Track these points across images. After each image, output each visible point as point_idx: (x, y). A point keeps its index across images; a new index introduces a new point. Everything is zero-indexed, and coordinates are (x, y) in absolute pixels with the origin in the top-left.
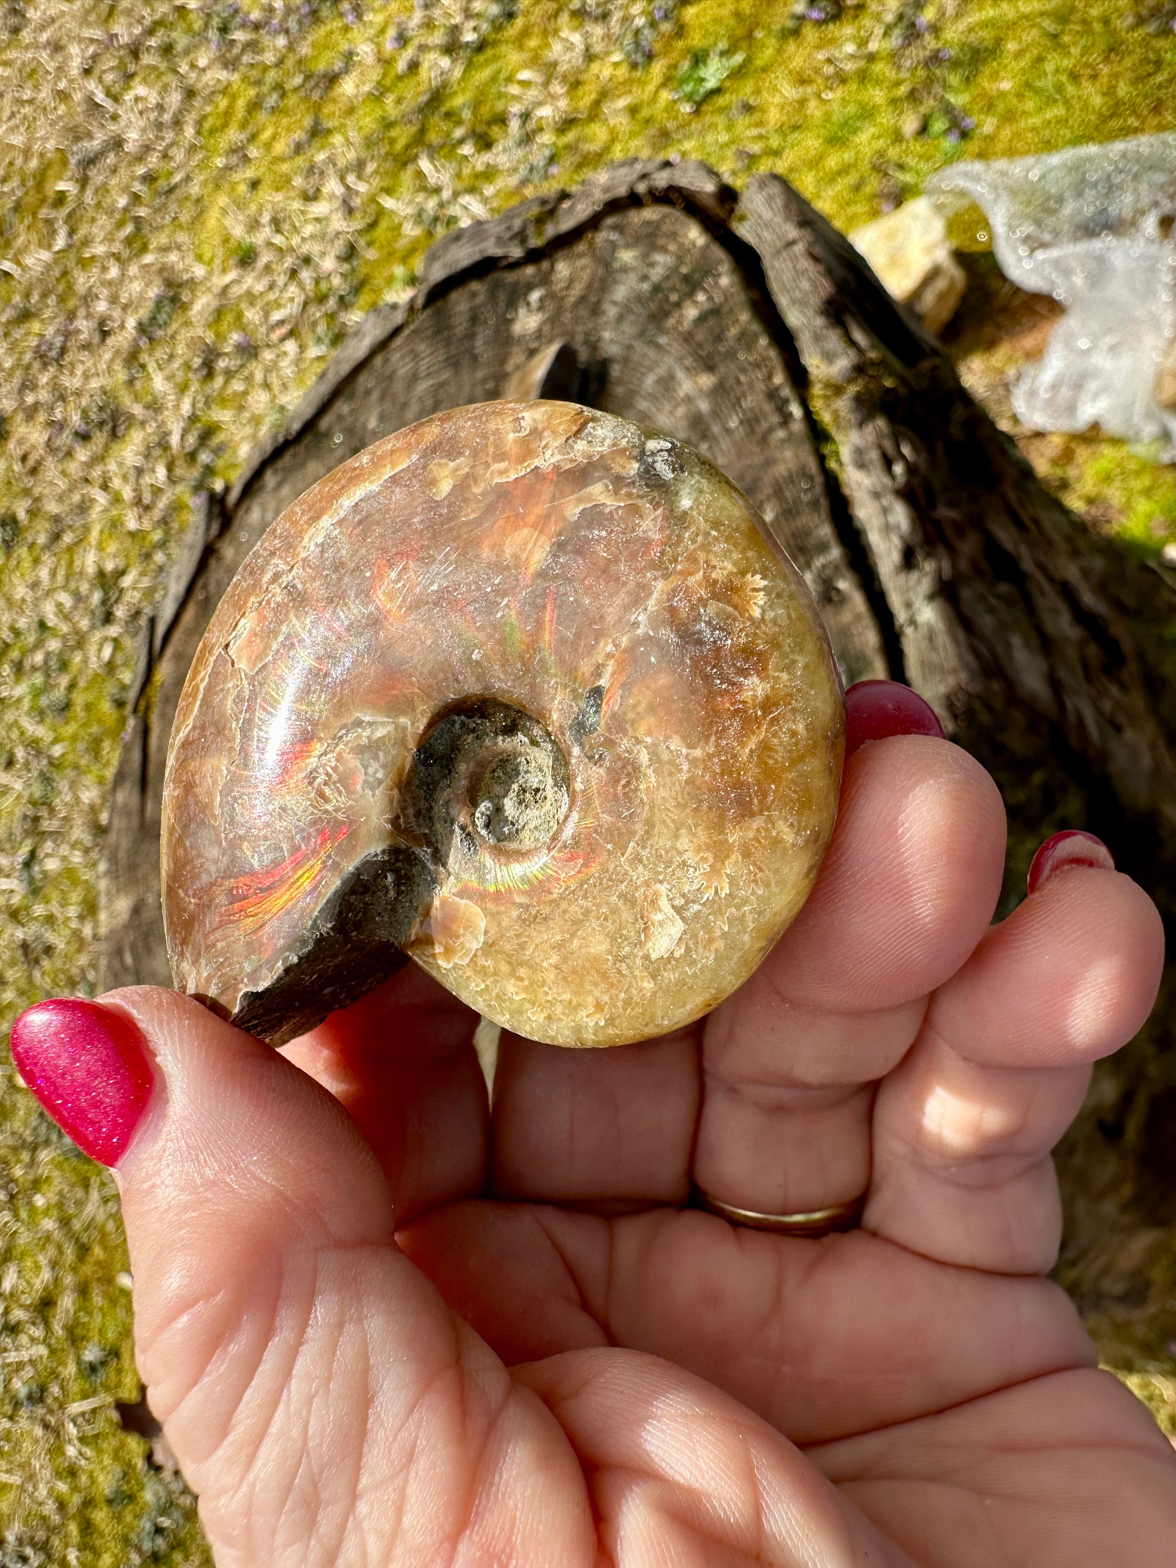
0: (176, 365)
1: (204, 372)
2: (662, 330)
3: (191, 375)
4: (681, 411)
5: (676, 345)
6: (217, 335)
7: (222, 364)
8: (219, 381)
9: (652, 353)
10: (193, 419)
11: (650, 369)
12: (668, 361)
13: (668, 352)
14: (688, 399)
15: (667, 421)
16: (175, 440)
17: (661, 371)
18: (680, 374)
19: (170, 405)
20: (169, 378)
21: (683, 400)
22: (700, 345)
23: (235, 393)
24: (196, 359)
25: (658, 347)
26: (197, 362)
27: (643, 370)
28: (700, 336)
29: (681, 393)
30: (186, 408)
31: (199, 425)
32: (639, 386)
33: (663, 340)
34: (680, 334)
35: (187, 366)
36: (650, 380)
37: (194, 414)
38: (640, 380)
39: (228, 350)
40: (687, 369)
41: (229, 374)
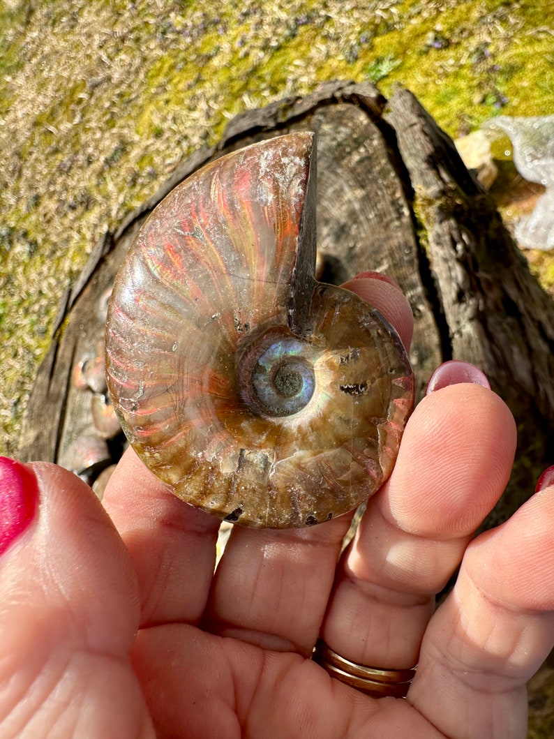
0: (120, 179)
1: (132, 183)
2: (340, 166)
3: (125, 184)
4: (344, 208)
5: (346, 173)
6: (140, 167)
7: (140, 181)
8: (138, 188)
9: (333, 177)
10: (124, 204)
11: (331, 185)
12: (341, 181)
13: (341, 177)
14: (349, 202)
15: (337, 213)
16: (114, 213)
17: (337, 187)
18: (346, 189)
19: (114, 197)
20: (116, 185)
21: (346, 202)
22: (359, 175)
23: (145, 194)
24: (129, 177)
25: (337, 174)
26: (129, 178)
27: (327, 185)
28: (359, 170)
29: (346, 198)
30: (121, 199)
31: (126, 208)
32: (324, 193)
33: (339, 171)
34: (349, 168)
35: (124, 180)
36: (330, 191)
37: (124, 202)
38: (326, 190)
39: (144, 175)
40: (350, 186)
41: (143, 186)
